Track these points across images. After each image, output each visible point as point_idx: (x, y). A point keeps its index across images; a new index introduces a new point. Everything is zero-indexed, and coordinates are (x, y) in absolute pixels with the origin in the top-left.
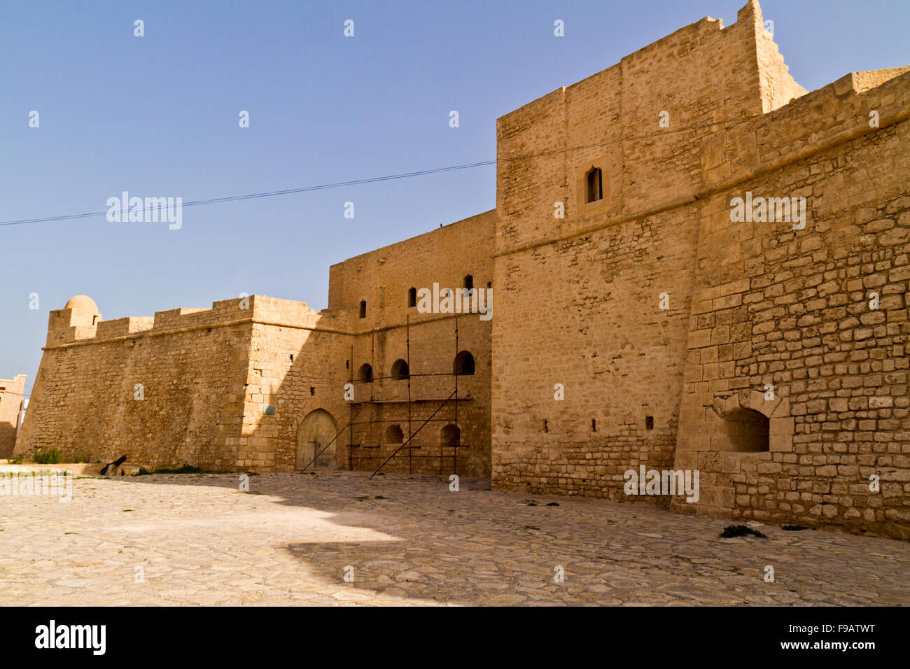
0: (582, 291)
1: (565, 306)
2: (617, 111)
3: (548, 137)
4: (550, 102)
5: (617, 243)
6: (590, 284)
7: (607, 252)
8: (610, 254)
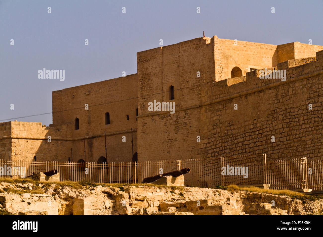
0: (168, 136)
1: (163, 142)
2: (178, 64)
3: (156, 68)
4: (156, 52)
5: (178, 118)
6: (170, 134)
7: (175, 122)
8: (176, 123)
